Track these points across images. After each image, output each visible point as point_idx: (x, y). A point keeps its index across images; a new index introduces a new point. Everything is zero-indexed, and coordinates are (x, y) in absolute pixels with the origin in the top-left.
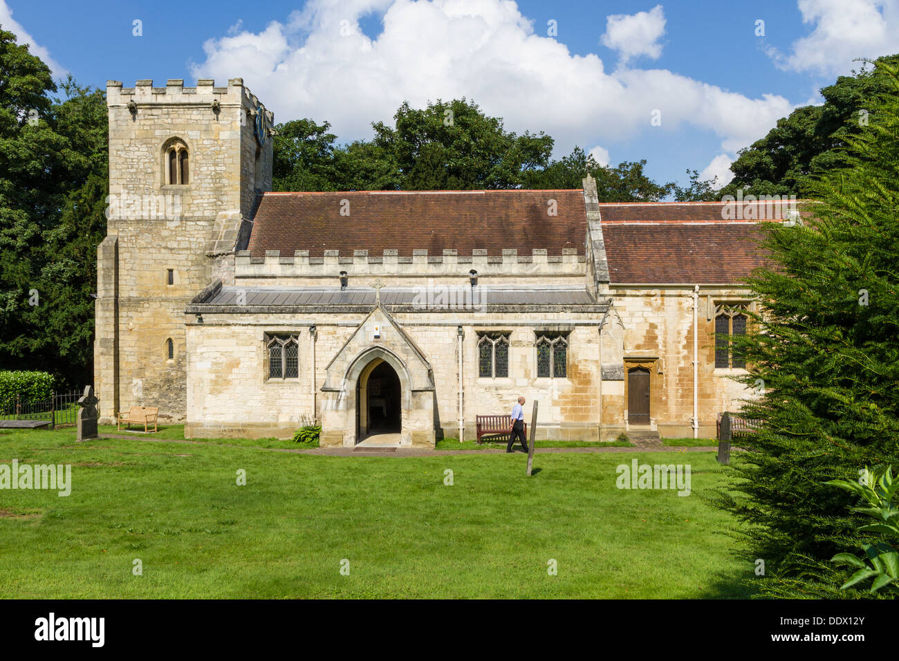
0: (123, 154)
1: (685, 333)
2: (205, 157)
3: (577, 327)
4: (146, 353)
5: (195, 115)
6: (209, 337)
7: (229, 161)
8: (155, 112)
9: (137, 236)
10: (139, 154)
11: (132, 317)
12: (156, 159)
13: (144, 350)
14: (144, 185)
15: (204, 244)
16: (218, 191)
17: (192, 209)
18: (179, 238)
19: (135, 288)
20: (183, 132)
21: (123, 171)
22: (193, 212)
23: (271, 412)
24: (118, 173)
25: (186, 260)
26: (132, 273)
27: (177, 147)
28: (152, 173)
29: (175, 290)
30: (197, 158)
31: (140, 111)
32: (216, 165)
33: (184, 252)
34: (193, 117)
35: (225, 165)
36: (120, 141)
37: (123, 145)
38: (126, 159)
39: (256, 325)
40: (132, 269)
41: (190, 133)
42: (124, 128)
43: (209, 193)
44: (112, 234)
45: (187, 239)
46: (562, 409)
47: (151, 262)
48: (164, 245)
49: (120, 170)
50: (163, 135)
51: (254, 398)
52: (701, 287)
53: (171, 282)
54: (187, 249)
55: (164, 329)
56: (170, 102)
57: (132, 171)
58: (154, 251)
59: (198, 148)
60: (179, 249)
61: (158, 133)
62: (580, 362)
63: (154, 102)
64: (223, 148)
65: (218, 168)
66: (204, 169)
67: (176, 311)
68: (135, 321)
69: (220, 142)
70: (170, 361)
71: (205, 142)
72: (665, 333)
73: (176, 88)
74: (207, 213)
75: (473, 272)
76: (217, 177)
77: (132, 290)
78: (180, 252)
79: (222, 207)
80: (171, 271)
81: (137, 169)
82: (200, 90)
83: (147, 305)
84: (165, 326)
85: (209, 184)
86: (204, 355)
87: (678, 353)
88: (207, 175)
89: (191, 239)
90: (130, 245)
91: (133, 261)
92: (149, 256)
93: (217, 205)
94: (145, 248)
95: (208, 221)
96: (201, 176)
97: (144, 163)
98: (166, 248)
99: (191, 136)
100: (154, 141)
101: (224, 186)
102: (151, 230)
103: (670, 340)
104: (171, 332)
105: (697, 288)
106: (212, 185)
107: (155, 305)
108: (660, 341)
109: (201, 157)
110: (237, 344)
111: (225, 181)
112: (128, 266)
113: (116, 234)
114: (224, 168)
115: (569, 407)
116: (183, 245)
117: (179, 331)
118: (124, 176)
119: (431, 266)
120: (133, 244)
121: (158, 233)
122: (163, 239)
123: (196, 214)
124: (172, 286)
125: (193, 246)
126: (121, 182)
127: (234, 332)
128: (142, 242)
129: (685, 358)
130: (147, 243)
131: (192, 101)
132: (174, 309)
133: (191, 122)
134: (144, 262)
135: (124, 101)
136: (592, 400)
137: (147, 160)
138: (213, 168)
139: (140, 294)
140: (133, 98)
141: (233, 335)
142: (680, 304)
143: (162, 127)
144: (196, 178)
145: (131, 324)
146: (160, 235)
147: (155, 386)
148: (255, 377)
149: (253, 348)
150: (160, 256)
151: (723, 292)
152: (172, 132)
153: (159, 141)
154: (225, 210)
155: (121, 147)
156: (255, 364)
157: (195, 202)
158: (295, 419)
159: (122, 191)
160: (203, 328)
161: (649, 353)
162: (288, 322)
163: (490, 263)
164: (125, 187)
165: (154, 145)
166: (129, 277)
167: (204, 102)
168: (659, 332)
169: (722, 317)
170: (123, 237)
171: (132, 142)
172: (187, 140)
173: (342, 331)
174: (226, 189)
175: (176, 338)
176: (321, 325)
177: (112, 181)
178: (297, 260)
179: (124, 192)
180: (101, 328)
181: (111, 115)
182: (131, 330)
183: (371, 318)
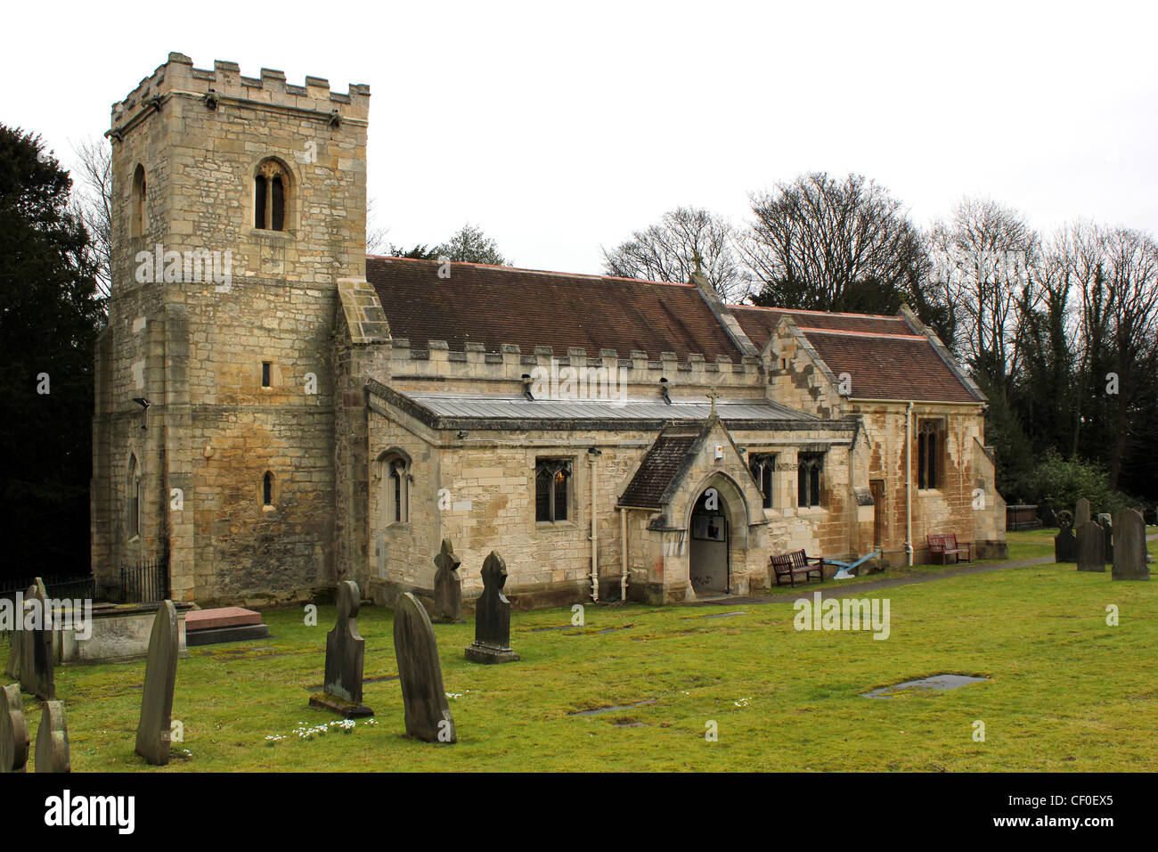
0: (193, 172)
1: (899, 452)
2: (318, 193)
3: (832, 447)
4: (232, 496)
5: (304, 127)
6: (470, 465)
7: (350, 202)
8: (245, 113)
9: (216, 306)
10: (219, 175)
11: (210, 438)
12: (245, 187)
13: (228, 491)
14: (227, 225)
15: (316, 324)
16: (335, 247)
17: (298, 270)
18: (280, 314)
19: (213, 390)
20: (285, 151)
21: (194, 199)
22: (300, 274)
23: (544, 569)
24: (186, 203)
25: (292, 348)
26: (208, 364)
27: (271, 172)
28: (238, 207)
29: (273, 395)
30: (306, 193)
31: (221, 109)
32: (332, 206)
33: (287, 336)
34: (302, 131)
35: (345, 209)
36: (190, 152)
37: (194, 157)
38: (198, 181)
39: (528, 447)
40: (208, 359)
41: (296, 154)
42: (197, 131)
43: (322, 248)
44: (176, 300)
45: (293, 316)
46: (821, 541)
47: (239, 349)
48: (258, 323)
49: (190, 196)
50: (256, 150)
51: (525, 550)
52: (915, 404)
53: (266, 382)
54: (292, 331)
55: (259, 457)
56: (268, 102)
57: (206, 200)
58: (243, 331)
59: (308, 179)
60: (281, 331)
61: (249, 146)
62: (834, 486)
63: (244, 97)
64: (343, 183)
65: (335, 212)
66: (315, 211)
67: (277, 428)
68: (214, 443)
69: (338, 175)
70: (267, 508)
71: (318, 171)
72: (887, 452)
73: (278, 82)
74: (319, 279)
75: (663, 380)
76: (334, 225)
77: (208, 392)
78: (283, 336)
79: (342, 271)
80: (267, 365)
81: (216, 199)
82: (311, 91)
83: (233, 419)
84: (261, 452)
85: (323, 234)
86: (463, 491)
87: (895, 474)
88: (321, 220)
89: (298, 317)
90: (205, 320)
91: (209, 347)
92: (236, 340)
93: (335, 268)
94: (229, 326)
95: (321, 290)
96: (310, 222)
97: (227, 191)
98: (261, 328)
100: (244, 159)
101: (345, 240)
102: (237, 298)
103: (889, 461)
104: (271, 462)
105: (912, 404)
106: (327, 237)
107: (246, 418)
108: (882, 461)
109: (312, 191)
110: (504, 474)
111: (345, 233)
112: (203, 354)
113: (182, 300)
114: (343, 213)
115: (826, 538)
116: (285, 325)
117: (282, 459)
118: (195, 209)
120: (209, 318)
121: (249, 303)
122: (258, 312)
123: (305, 278)
124: (269, 388)
125: (301, 328)
126: (188, 216)
127: (500, 458)
128: (224, 317)
129: (900, 479)
130: (231, 318)
131: (300, 106)
132: (274, 425)
133: (296, 136)
134: (227, 348)
135: (199, 90)
136: (843, 530)
137: (231, 187)
138: (327, 211)
139: (221, 400)
140: (213, 86)
141: (500, 462)
142: (897, 421)
143: (256, 138)
144: (304, 222)
145: (208, 448)
146: (251, 306)
148: (525, 521)
149: (523, 480)
150: (252, 341)
151: (927, 409)
152: (271, 148)
153: (249, 160)
154: (345, 276)
155: (190, 161)
156: (525, 502)
157: (303, 259)
158: (572, 577)
159: (190, 232)
160: (462, 452)
161: (876, 475)
162: (565, 443)
163: (679, 370)
164: (197, 226)
165: (242, 163)
166: (202, 372)
167: (319, 110)
168: (882, 452)
169: (921, 437)
170: (194, 307)
171: (210, 155)
172: (291, 164)
173: (621, 455)
174: (347, 244)
175: (277, 471)
176: (600, 446)
177: (174, 213)
178: (470, 356)
179: (195, 234)
180: (170, 456)
181: (176, 108)
182: (208, 459)
183: (712, 436)
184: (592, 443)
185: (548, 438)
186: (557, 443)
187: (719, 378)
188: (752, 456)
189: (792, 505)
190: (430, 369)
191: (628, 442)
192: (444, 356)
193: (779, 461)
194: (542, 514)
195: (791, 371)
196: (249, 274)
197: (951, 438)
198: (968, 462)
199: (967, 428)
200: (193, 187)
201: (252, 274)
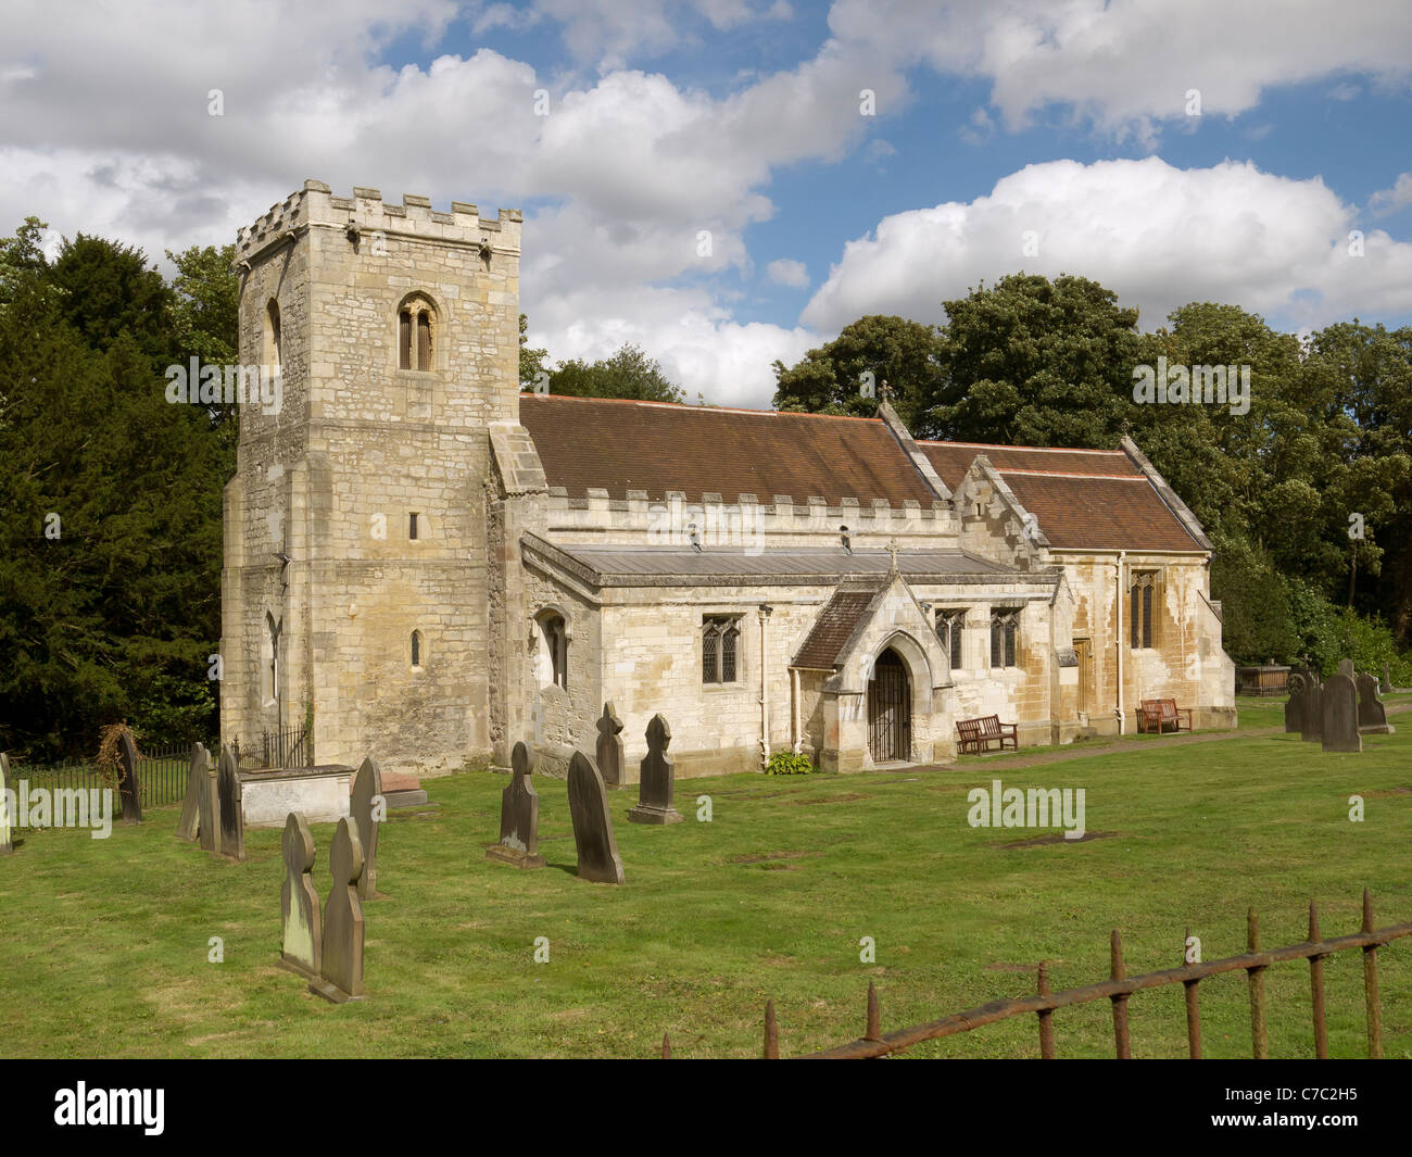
0: (334, 310)
1: (1109, 608)
2: (468, 330)
3: (1030, 602)
4: (378, 657)
5: (451, 258)
6: (632, 624)
7: (501, 340)
8: (388, 245)
9: (359, 454)
10: (362, 313)
11: (354, 595)
12: (389, 324)
13: (374, 652)
14: (371, 367)
15: (467, 472)
16: (487, 388)
17: (448, 413)
18: (427, 462)
19: (357, 544)
20: (431, 285)
21: (335, 339)
22: (449, 418)
23: (711, 734)
24: (326, 344)
25: (441, 497)
26: (352, 517)
27: (416, 307)
28: (382, 347)
29: (422, 548)
30: (454, 329)
31: (363, 241)
32: (483, 344)
33: (436, 485)
34: (449, 262)
35: (497, 346)
36: (330, 288)
37: (334, 294)
38: (339, 319)
39: (694, 604)
40: (352, 511)
41: (444, 288)
42: (337, 265)
43: (473, 389)
44: (317, 448)
45: (440, 463)
46: (1017, 706)
47: (384, 500)
48: (405, 471)
49: (330, 337)
50: (400, 285)
51: (691, 713)
52: (1127, 554)
53: (413, 535)
54: (441, 480)
55: (407, 615)
56: (413, 232)
57: (349, 340)
58: (389, 481)
59: (456, 314)
60: (429, 479)
61: (392, 280)
62: (1032, 645)
63: (387, 227)
64: (494, 318)
65: (485, 350)
66: (465, 349)
67: (426, 583)
68: (359, 600)
69: (489, 309)
70: (416, 669)
71: (467, 306)
72: (1094, 607)
73: (422, 210)
74: (470, 423)
75: (844, 528)
76: (485, 364)
77: (352, 546)
78: (431, 485)
79: (493, 414)
80: (414, 516)
81: (358, 338)
82: (459, 218)
83: (379, 574)
84: (407, 609)
85: (473, 374)
86: (625, 651)
87: (1104, 632)
88: (471, 360)
89: (448, 464)
90: (348, 469)
91: (353, 498)
92: (381, 490)
93: (486, 411)
94: (374, 475)
95: (472, 435)
96: (459, 361)
97: (370, 329)
98: (408, 476)
99: (444, 292)
100: (386, 294)
101: (496, 380)
102: (383, 444)
103: (1097, 617)
104: (419, 620)
105: (1123, 554)
106: (477, 377)
107: (393, 574)
108: (1089, 618)
109: (460, 328)
110: (669, 633)
111: (497, 372)
112: (346, 506)
113: (324, 448)
114: (495, 351)
115: (1023, 702)
116: (434, 473)
117: (431, 617)
118: (336, 349)
119: (797, 519)
120: (353, 467)
121: (395, 451)
122: (404, 460)
123: (453, 423)
124: (416, 541)
125: (450, 476)
126: (329, 357)
127: (665, 616)
128: (368, 465)
129: (1110, 637)
130: (376, 466)
131: (447, 236)
132: (423, 581)
133: (444, 269)
134: (372, 499)
135: (338, 220)
136: (1044, 693)
137: (374, 325)
138: (477, 349)
139: (366, 554)
140: (353, 216)
141: (665, 621)
142: (1106, 573)
143: (399, 272)
144: (452, 362)
145: (353, 606)
146: (397, 454)
147: (393, 712)
148: (691, 682)
149: (690, 639)
150: (398, 490)
151: (1142, 559)
152: (416, 282)
153: (393, 295)
154: (497, 419)
155: (330, 298)
156: (692, 662)
157: (451, 402)
158: (742, 744)
159: (332, 375)
160: (624, 610)
161: (1081, 633)
162: (734, 599)
163: (862, 517)
164: (338, 368)
165: (385, 299)
166: (346, 525)
167: (466, 240)
168: (1088, 607)
169: (1135, 589)
170: (336, 455)
171: (351, 291)
172: (438, 299)
173: (795, 611)
174: (498, 385)
175: (426, 630)
176: (772, 603)
177: (315, 355)
178: (632, 505)
179: (336, 377)
180: (314, 614)
181: (314, 240)
182: (353, 617)
183: (892, 591)
184: (763, 599)
185: (715, 594)
186: (725, 599)
187: (906, 524)
188: (938, 612)
189: (985, 666)
190: (589, 519)
191: (802, 599)
192: (605, 504)
193: (969, 617)
194: (709, 675)
195: (986, 517)
196: (395, 418)
197: (1170, 591)
198: (1190, 619)
199: (1189, 580)
200: (334, 326)
201: (398, 419)
